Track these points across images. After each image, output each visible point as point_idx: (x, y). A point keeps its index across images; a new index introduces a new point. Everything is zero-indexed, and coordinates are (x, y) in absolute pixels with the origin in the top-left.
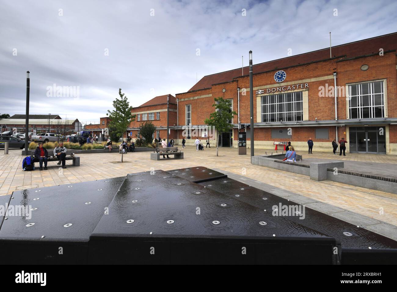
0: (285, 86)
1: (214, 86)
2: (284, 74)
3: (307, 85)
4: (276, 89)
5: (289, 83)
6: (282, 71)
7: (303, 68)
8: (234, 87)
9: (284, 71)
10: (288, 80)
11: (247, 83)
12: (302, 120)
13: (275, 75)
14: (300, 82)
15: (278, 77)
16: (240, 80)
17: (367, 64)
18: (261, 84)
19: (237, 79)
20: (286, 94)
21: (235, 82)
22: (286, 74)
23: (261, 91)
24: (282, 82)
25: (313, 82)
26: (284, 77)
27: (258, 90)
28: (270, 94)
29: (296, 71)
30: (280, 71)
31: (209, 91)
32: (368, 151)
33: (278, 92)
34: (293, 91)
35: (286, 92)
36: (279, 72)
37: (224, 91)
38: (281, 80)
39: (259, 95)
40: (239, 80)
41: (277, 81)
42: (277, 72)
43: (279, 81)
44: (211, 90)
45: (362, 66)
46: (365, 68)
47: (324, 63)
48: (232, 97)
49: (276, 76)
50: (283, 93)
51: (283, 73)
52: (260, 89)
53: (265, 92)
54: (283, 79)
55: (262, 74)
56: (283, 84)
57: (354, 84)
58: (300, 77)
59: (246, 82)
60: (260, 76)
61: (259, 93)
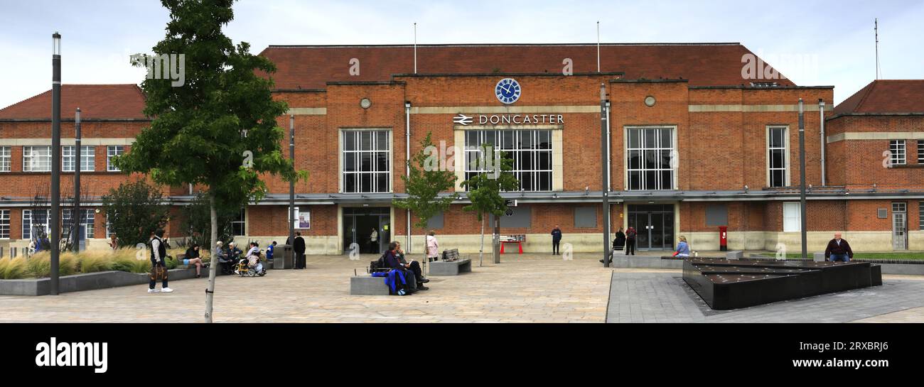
0: (519, 114)
1: (335, 87)
2: (517, 88)
3: (560, 117)
4: (500, 118)
5: (527, 109)
6: (513, 80)
7: (553, 82)
8: (394, 97)
9: (517, 80)
10: (524, 101)
11: (429, 95)
12: (551, 189)
13: (498, 85)
14: (548, 109)
15: (504, 92)
16: (412, 83)
17: (652, 95)
18: (466, 102)
19: (404, 80)
20: (519, 131)
21: (397, 87)
22: (520, 87)
23: (465, 118)
24: (511, 105)
25: (571, 114)
26: (517, 93)
27: (458, 115)
28: (487, 127)
29: (541, 86)
30: (508, 79)
31: (318, 98)
32: (652, 247)
33: (503, 125)
34: (534, 127)
35: (520, 127)
36: (505, 82)
37: (365, 104)
38: (511, 100)
39: (461, 127)
40: (407, 81)
41: (502, 100)
42: (502, 81)
43: (506, 100)
44: (322, 95)
45: (647, 97)
46: (650, 101)
47: (590, 80)
48: (389, 125)
49: (499, 88)
50: (514, 127)
51: (514, 84)
52: (462, 112)
53: (475, 120)
54: (515, 98)
55: (469, 78)
56: (513, 110)
57: (635, 127)
58: (548, 99)
59: (426, 90)
60: (463, 83)
61: (461, 122)
